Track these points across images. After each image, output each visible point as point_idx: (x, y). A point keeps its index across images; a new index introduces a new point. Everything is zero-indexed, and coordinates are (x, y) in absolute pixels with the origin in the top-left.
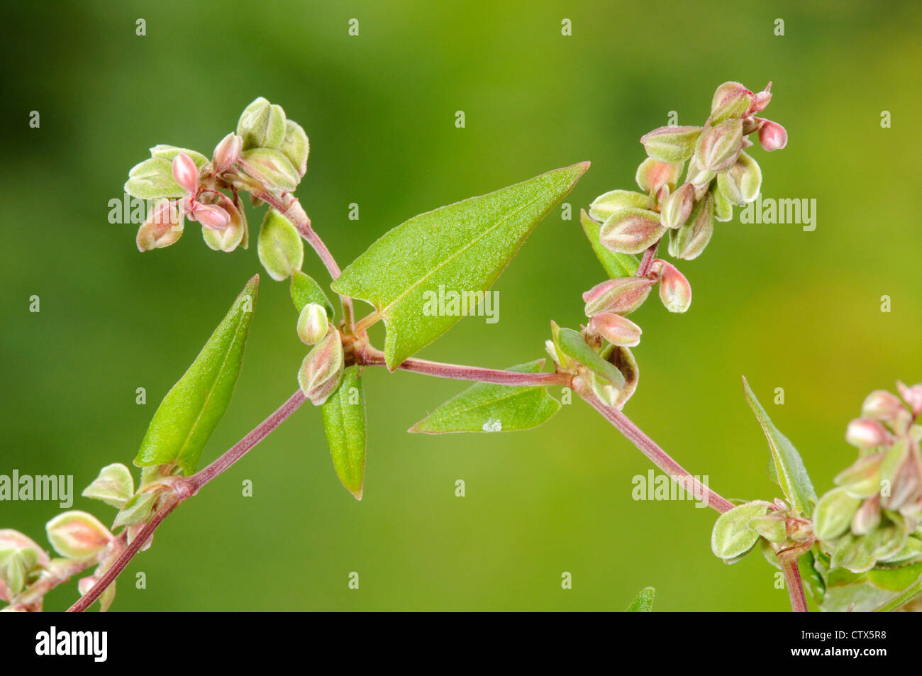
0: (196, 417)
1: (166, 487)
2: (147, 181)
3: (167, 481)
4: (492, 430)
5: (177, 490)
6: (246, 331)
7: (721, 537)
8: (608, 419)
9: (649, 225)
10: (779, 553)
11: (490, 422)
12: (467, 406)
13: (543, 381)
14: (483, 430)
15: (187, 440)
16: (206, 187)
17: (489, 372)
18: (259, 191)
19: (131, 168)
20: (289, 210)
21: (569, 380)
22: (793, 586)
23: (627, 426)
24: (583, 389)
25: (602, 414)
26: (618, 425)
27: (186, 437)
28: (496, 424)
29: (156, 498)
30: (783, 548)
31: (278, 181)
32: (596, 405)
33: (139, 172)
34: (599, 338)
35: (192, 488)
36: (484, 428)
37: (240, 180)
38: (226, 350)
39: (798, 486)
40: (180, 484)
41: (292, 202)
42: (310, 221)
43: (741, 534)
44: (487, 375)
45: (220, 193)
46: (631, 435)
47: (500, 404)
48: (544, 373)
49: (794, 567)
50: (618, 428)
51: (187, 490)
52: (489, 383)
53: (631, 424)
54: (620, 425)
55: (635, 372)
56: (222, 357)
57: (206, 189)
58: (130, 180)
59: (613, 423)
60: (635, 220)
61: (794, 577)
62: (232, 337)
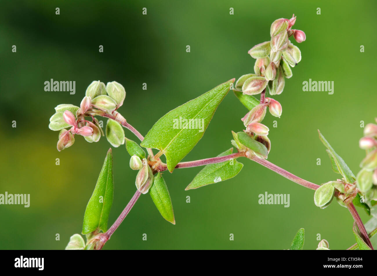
0: (101, 210)
1: (97, 240)
2: (56, 122)
3: (97, 237)
4: (218, 182)
5: (102, 240)
6: (112, 171)
7: (318, 198)
8: (263, 165)
9: (261, 81)
10: (344, 201)
11: (216, 178)
12: (206, 174)
13: (234, 157)
14: (214, 182)
15: (101, 219)
16: (80, 119)
17: (212, 159)
18: (102, 114)
19: (50, 118)
20: (116, 118)
21: (244, 154)
22: (353, 213)
23: (271, 166)
24: (250, 156)
25: (261, 164)
26: (268, 166)
27: (99, 218)
28: (219, 178)
29: (94, 245)
30: (345, 198)
31: (109, 108)
32: (257, 161)
33: (53, 119)
34: (252, 133)
35: (107, 237)
36: (215, 182)
37: (93, 112)
38: (106, 181)
39: (346, 172)
40: (102, 237)
41: (117, 115)
42: (126, 120)
43: (325, 195)
44: (211, 160)
45: (86, 121)
46: (274, 169)
47: (219, 170)
48: (233, 154)
49: (352, 205)
50: (268, 168)
51: (106, 238)
52: (213, 163)
53: (273, 164)
54: (269, 166)
55: (268, 142)
56: (105, 184)
57: (81, 120)
58: (50, 123)
59: (266, 166)
60: (255, 81)
61: (353, 209)
62: (107, 175)
